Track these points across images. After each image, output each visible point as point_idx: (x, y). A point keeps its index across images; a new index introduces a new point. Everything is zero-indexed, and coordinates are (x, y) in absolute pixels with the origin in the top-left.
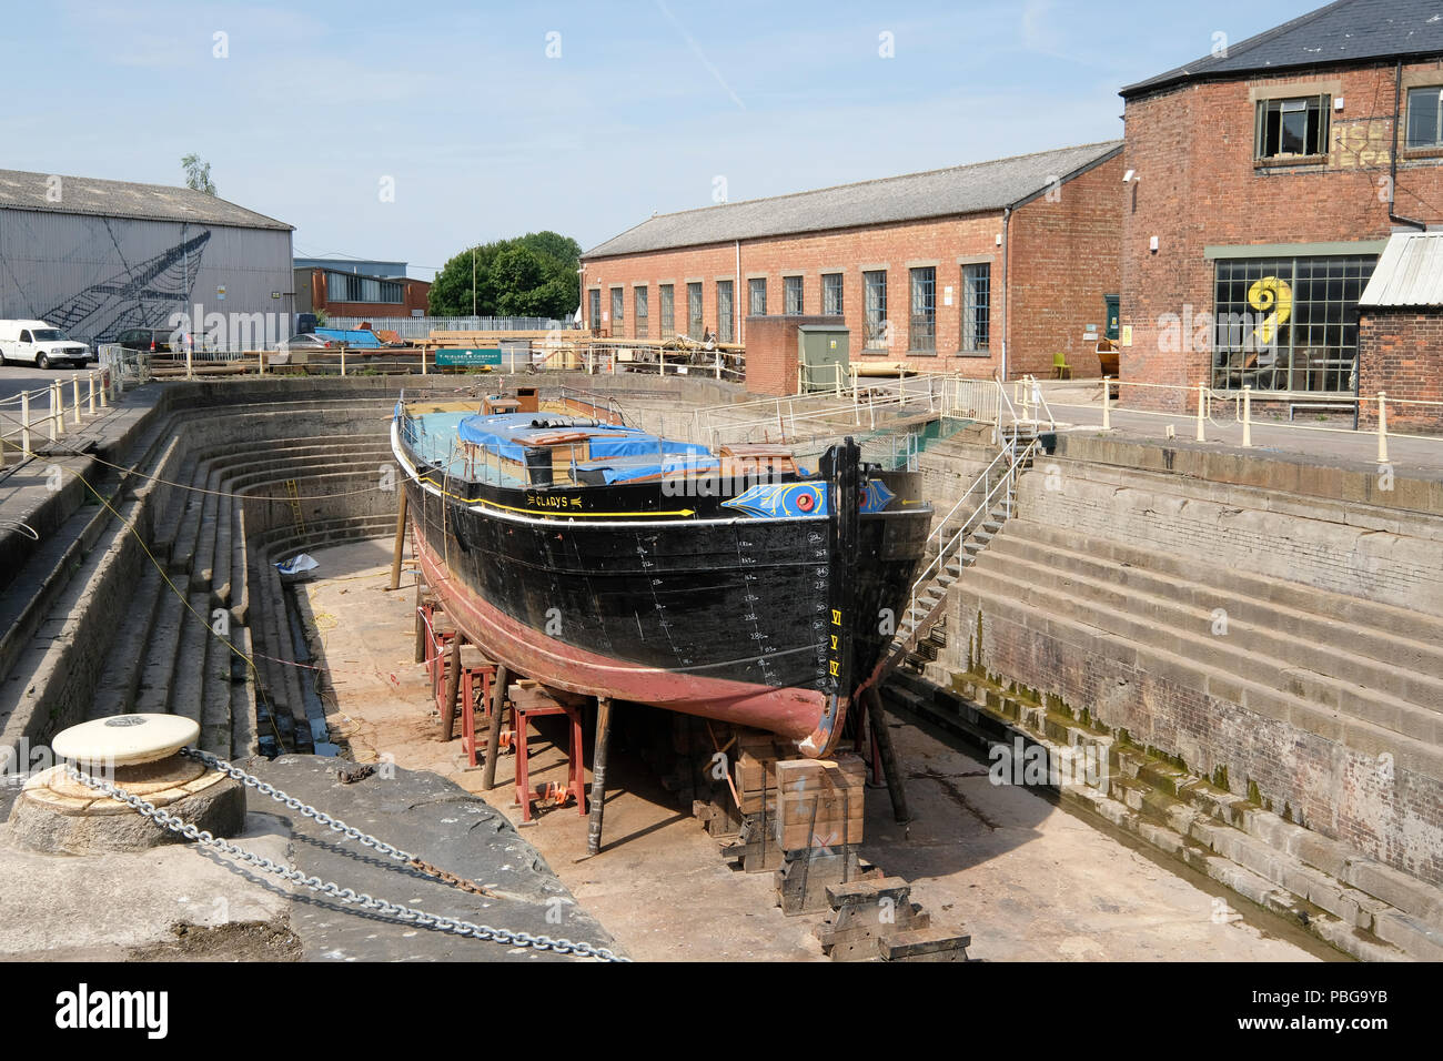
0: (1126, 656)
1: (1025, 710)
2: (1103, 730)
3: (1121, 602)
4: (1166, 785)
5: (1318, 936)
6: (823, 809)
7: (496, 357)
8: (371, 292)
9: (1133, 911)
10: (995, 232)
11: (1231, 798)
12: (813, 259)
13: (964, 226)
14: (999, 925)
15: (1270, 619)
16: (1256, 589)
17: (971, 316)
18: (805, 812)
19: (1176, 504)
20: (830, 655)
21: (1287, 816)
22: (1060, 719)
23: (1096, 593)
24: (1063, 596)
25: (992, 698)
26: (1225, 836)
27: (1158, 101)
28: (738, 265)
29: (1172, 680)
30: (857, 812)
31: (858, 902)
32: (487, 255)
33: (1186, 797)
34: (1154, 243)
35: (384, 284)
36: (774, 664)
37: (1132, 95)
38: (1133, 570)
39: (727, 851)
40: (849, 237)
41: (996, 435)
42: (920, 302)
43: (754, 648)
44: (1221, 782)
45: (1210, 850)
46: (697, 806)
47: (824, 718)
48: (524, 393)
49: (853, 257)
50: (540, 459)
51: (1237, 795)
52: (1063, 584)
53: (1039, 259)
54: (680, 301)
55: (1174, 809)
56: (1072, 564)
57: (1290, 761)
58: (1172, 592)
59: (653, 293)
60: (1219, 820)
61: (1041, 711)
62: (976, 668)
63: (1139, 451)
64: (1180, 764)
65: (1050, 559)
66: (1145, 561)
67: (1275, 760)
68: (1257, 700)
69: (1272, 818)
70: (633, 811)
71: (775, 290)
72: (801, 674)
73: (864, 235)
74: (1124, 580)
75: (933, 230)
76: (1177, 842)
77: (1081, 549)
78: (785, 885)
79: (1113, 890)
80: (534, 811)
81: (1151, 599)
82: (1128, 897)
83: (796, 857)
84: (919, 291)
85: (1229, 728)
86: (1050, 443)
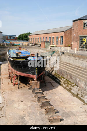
0: (66, 72)
1: (59, 77)
2: (65, 79)
3: (67, 67)
4: (69, 83)
5: (78, 97)
6: (36, 85)
7: (19, 44)
8: (12, 38)
9: (63, 94)
10: (63, 33)
11: (73, 85)
12: (48, 36)
13: (61, 33)
14: (51, 95)
15: (78, 69)
16: (77, 66)
17: (61, 41)
18: (34, 85)
19: (72, 59)
20: (36, 72)
21: (78, 86)
22: (61, 78)
23: (65, 67)
24: (63, 67)
25: (57, 76)
26: (73, 88)
27: (75, 22)
28: (42, 36)
29: (70, 74)
30: (39, 85)
31: (37, 93)
32: (22, 35)
33: (70, 84)
34: (75, 35)
35: (13, 37)
36: (32, 73)
37: (73, 21)
38: (69, 65)
39: (29, 89)
40: (51, 34)
41: (59, 52)
42: (57, 40)
43: (30, 71)
44: (73, 83)
45: (71, 89)
46: (28, 85)
47: (36, 77)
48: (19, 48)
49: (51, 36)
50: (17, 54)
51: (74, 84)
52: (63, 66)
53: (67, 36)
54: (37, 40)
55: (69, 86)
56: (64, 64)
57: (78, 82)
58: (71, 67)
59: (35, 39)
60: (72, 87)
61: (60, 77)
62: (56, 73)
63: (70, 54)
64: (70, 82)
65: (62, 64)
66: (69, 64)
67: (77, 82)
68: (76, 76)
69: (76, 86)
70: (23, 85)
71: (45, 38)
72: (34, 74)
73: (52, 34)
74: (68, 65)
75: (58, 33)
76: (69, 88)
77: (65, 63)
78: (33, 92)
79: (62, 92)
80: (14, 85)
81: (69, 67)
82: (63, 93)
83: (34, 89)
84: (57, 39)
85: (74, 79)
86: (63, 53)
